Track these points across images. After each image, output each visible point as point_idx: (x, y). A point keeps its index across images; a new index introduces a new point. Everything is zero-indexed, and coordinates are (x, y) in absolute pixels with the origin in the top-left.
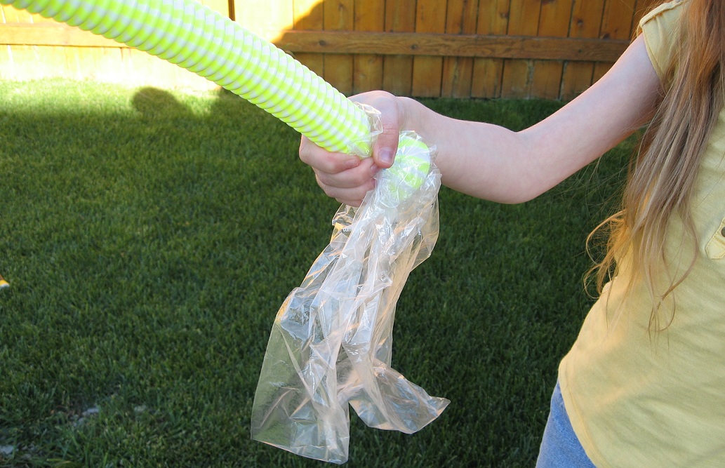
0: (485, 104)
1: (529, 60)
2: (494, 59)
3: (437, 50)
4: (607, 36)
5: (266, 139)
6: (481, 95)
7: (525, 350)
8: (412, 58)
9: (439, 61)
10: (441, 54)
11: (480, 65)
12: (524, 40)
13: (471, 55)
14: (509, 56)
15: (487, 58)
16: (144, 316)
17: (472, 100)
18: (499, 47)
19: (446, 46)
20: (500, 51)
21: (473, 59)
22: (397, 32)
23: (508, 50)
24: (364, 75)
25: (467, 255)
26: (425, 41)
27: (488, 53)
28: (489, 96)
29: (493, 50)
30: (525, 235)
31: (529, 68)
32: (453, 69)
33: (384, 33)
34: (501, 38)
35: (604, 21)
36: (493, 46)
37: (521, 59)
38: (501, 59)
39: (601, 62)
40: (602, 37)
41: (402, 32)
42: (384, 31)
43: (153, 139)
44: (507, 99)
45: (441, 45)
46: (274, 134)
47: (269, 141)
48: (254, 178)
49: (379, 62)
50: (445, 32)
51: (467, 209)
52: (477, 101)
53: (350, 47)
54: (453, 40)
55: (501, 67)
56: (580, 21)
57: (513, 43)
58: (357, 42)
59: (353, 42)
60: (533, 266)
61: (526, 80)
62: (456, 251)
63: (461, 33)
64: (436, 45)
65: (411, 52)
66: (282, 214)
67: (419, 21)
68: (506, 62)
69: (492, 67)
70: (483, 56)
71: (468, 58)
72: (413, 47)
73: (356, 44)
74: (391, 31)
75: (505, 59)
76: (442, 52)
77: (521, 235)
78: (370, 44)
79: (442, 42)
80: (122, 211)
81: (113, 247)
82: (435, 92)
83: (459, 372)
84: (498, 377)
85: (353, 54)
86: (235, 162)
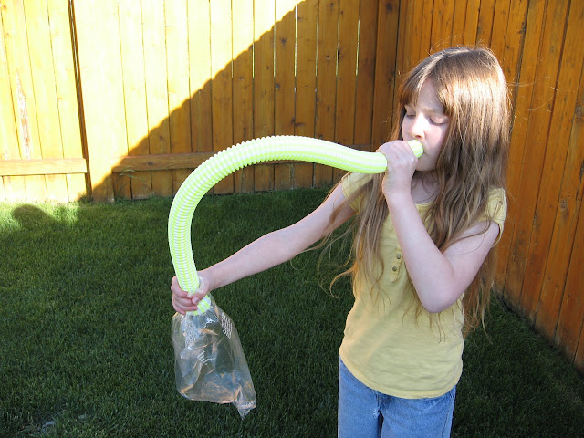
0: (265, 195)
2: (267, 165)
5: (120, 233)
6: (261, 189)
7: (316, 347)
11: (258, 170)
15: (263, 164)
16: (70, 359)
17: (256, 193)
21: (254, 166)
22: (200, 152)
25: (271, 296)
28: (267, 189)
30: (305, 279)
31: (291, 169)
32: (241, 174)
33: (192, 154)
35: (336, 134)
37: (285, 163)
38: (272, 164)
41: (204, 152)
42: (192, 152)
43: (41, 241)
44: (279, 190)
46: (125, 230)
47: (123, 234)
48: (120, 262)
52: (259, 193)
53: (169, 164)
55: (273, 170)
56: (321, 135)
58: (174, 161)
59: (171, 161)
60: (314, 297)
61: (290, 176)
62: (264, 294)
66: (145, 284)
67: (214, 143)
68: (276, 166)
69: (267, 170)
73: (173, 163)
74: (197, 152)
75: (274, 164)
77: (303, 279)
78: (183, 161)
80: (33, 293)
81: (34, 318)
82: (230, 190)
83: (280, 366)
84: (303, 365)
85: (171, 170)
86: (103, 252)
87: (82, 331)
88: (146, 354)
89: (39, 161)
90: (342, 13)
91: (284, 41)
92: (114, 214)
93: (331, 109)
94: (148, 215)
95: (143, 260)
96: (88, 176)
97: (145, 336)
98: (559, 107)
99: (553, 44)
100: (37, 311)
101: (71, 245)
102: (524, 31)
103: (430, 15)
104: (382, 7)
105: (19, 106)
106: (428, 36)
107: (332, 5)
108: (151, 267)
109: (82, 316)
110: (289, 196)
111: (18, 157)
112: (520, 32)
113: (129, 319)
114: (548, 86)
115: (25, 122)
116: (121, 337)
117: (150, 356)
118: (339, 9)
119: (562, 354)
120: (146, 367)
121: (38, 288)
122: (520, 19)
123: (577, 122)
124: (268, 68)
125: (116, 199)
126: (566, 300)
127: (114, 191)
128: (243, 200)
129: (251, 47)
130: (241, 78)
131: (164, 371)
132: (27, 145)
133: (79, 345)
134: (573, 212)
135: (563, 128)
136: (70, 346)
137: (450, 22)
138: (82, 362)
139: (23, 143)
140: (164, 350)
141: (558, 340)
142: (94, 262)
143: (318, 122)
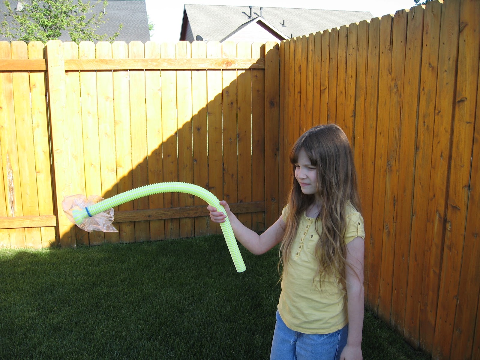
0: (188, 240)
1: (206, 216)
2: (189, 218)
3: (161, 217)
4: (241, 201)
5: (82, 268)
6: (185, 236)
7: (223, 333)
8: (149, 222)
9: (163, 222)
10: (163, 218)
11: (183, 221)
12: (202, 207)
13: (178, 217)
14: (197, 216)
15: (186, 218)
17: (181, 239)
18: (191, 212)
19: (165, 214)
20: (192, 214)
21: (179, 219)
22: (140, 210)
23: (196, 213)
24: (125, 233)
25: (192, 304)
26: (155, 213)
27: (186, 215)
28: (189, 236)
29: (188, 214)
30: (216, 292)
31: (207, 220)
32: (170, 225)
33: (134, 211)
34: (192, 207)
35: (239, 194)
36: (188, 212)
37: (202, 216)
38: (193, 217)
39: (241, 213)
40: (239, 202)
41: (142, 210)
42: (134, 210)
43: (23, 274)
44: (198, 237)
45: (163, 214)
46: (85, 266)
47: (84, 268)
48: (82, 286)
49: (132, 225)
50: (164, 207)
51: (188, 286)
52: (184, 239)
53: (117, 219)
54: (168, 211)
55: (193, 222)
56: (228, 196)
57: (198, 209)
58: (121, 216)
59: (119, 217)
60: (222, 303)
61: (206, 226)
62: (186, 303)
63: (172, 207)
64: (160, 214)
65: (148, 219)
66: (101, 299)
67: (150, 203)
68: (195, 218)
69: (189, 222)
70: (184, 217)
71: (177, 218)
72: (149, 216)
73: (120, 217)
74: (137, 210)
75: (195, 217)
76: (164, 217)
77: (214, 292)
78: (127, 217)
79: (162, 212)
80: (19, 307)
81: (21, 322)
82: (163, 237)
83: (197, 346)
84: (214, 344)
85: (119, 223)
86: (70, 279)
87: (56, 329)
88: (103, 341)
89: (21, 218)
90: (239, 108)
91: (199, 129)
92: (76, 255)
93: (234, 176)
94: (102, 255)
95: (99, 284)
96: (57, 228)
97: (101, 331)
98: (378, 162)
99: (371, 123)
100: (23, 318)
101: (46, 276)
102: (354, 115)
103: (299, 108)
104: (267, 104)
105: (8, 178)
106: (299, 122)
107: (232, 103)
108: (105, 289)
109: (56, 320)
110: (206, 239)
111: (5, 215)
112: (352, 116)
113: (90, 321)
114: (371, 149)
115: (12, 189)
116: (85, 332)
117: (105, 343)
118: (237, 106)
119: (396, 331)
120: (103, 350)
121: (22, 304)
122: (352, 108)
123: (388, 172)
124: (188, 148)
125: (77, 245)
126: (395, 292)
127: (77, 240)
128: (172, 244)
129: (176, 133)
130: (169, 156)
131: (116, 351)
132: (12, 207)
133: (55, 338)
134: (392, 231)
135: (382, 177)
136: (48, 339)
137: (311, 112)
138: (57, 348)
139: (9, 206)
140: (116, 339)
141: (393, 323)
142: (63, 286)
143: (225, 186)
